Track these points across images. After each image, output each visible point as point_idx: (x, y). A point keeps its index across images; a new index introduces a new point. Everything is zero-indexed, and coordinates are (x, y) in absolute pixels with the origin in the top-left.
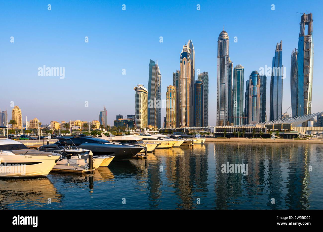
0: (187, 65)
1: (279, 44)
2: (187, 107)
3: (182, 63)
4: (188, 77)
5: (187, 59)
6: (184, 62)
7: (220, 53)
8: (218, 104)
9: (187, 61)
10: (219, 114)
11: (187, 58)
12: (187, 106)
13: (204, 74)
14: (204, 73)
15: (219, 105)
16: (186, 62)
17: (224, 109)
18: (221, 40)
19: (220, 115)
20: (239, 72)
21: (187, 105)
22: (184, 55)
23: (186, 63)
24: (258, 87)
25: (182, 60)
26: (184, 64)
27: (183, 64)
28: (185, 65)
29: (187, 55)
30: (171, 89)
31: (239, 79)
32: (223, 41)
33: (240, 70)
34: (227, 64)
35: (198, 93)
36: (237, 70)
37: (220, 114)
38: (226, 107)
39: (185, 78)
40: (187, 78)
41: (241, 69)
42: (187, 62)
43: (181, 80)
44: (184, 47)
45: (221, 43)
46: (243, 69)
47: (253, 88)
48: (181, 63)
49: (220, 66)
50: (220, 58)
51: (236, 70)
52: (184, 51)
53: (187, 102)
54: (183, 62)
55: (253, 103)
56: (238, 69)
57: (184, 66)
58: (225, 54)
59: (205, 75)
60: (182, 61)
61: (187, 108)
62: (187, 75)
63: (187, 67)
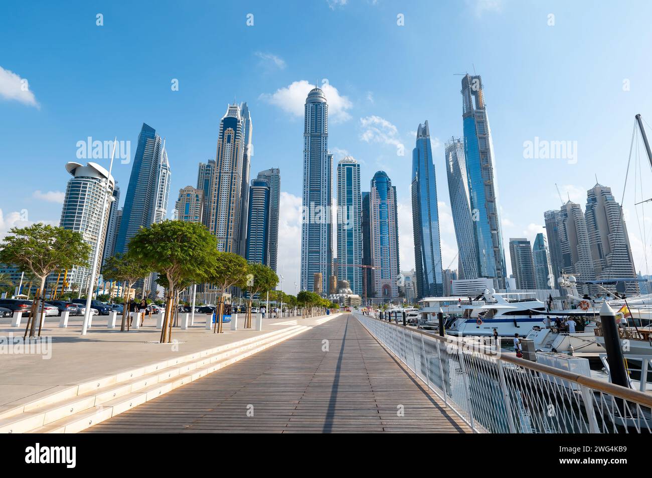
0: (234, 145)
1: (423, 126)
2: (227, 241)
3: (223, 138)
4: (234, 169)
5: (236, 133)
6: (229, 137)
7: (310, 128)
8: (305, 236)
9: (235, 136)
10: (307, 261)
11: (235, 130)
12: (227, 238)
13: (272, 172)
14: (272, 170)
15: (308, 238)
16: (232, 137)
17: (319, 249)
18: (312, 103)
19: (309, 263)
20: (349, 170)
21: (227, 235)
22: (230, 123)
23: (232, 141)
24: (391, 204)
25: (223, 133)
26: (229, 141)
27: (226, 140)
28: (229, 144)
29: (237, 125)
30: (188, 195)
31: (349, 183)
32: (316, 106)
33: (353, 167)
34: (325, 150)
35: (257, 209)
36: (346, 167)
37: (309, 260)
38: (324, 243)
39: (227, 173)
40: (232, 173)
41: (354, 165)
42: (235, 138)
43: (218, 176)
44: (231, 107)
45: (312, 108)
46: (359, 165)
47: (380, 205)
48: (220, 138)
49: (310, 153)
50: (310, 137)
51: (344, 165)
52: (228, 115)
53: (228, 227)
54: (226, 137)
55: (381, 238)
56: (347, 163)
57: (228, 147)
58: (321, 131)
59: (272, 174)
60: (223, 136)
61: (229, 242)
62: (233, 166)
63: (234, 148)
